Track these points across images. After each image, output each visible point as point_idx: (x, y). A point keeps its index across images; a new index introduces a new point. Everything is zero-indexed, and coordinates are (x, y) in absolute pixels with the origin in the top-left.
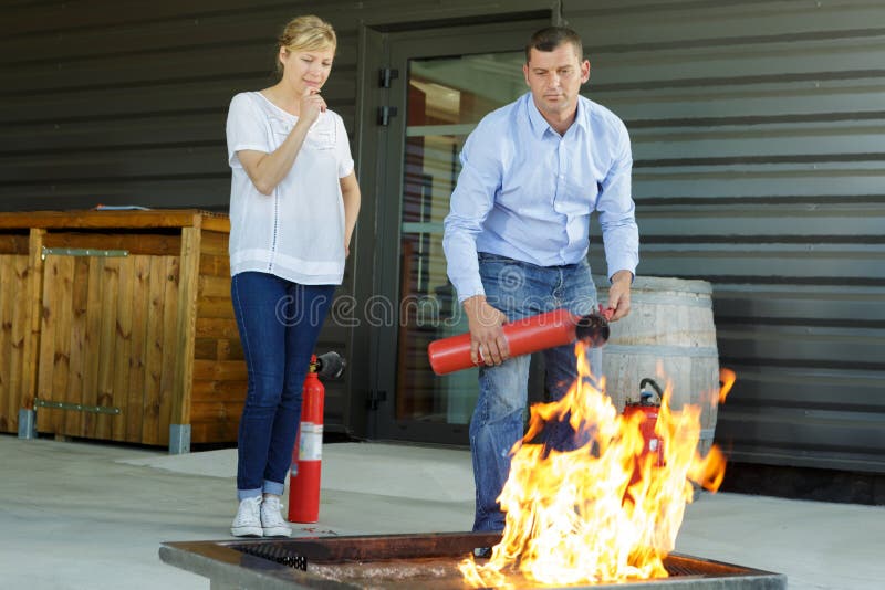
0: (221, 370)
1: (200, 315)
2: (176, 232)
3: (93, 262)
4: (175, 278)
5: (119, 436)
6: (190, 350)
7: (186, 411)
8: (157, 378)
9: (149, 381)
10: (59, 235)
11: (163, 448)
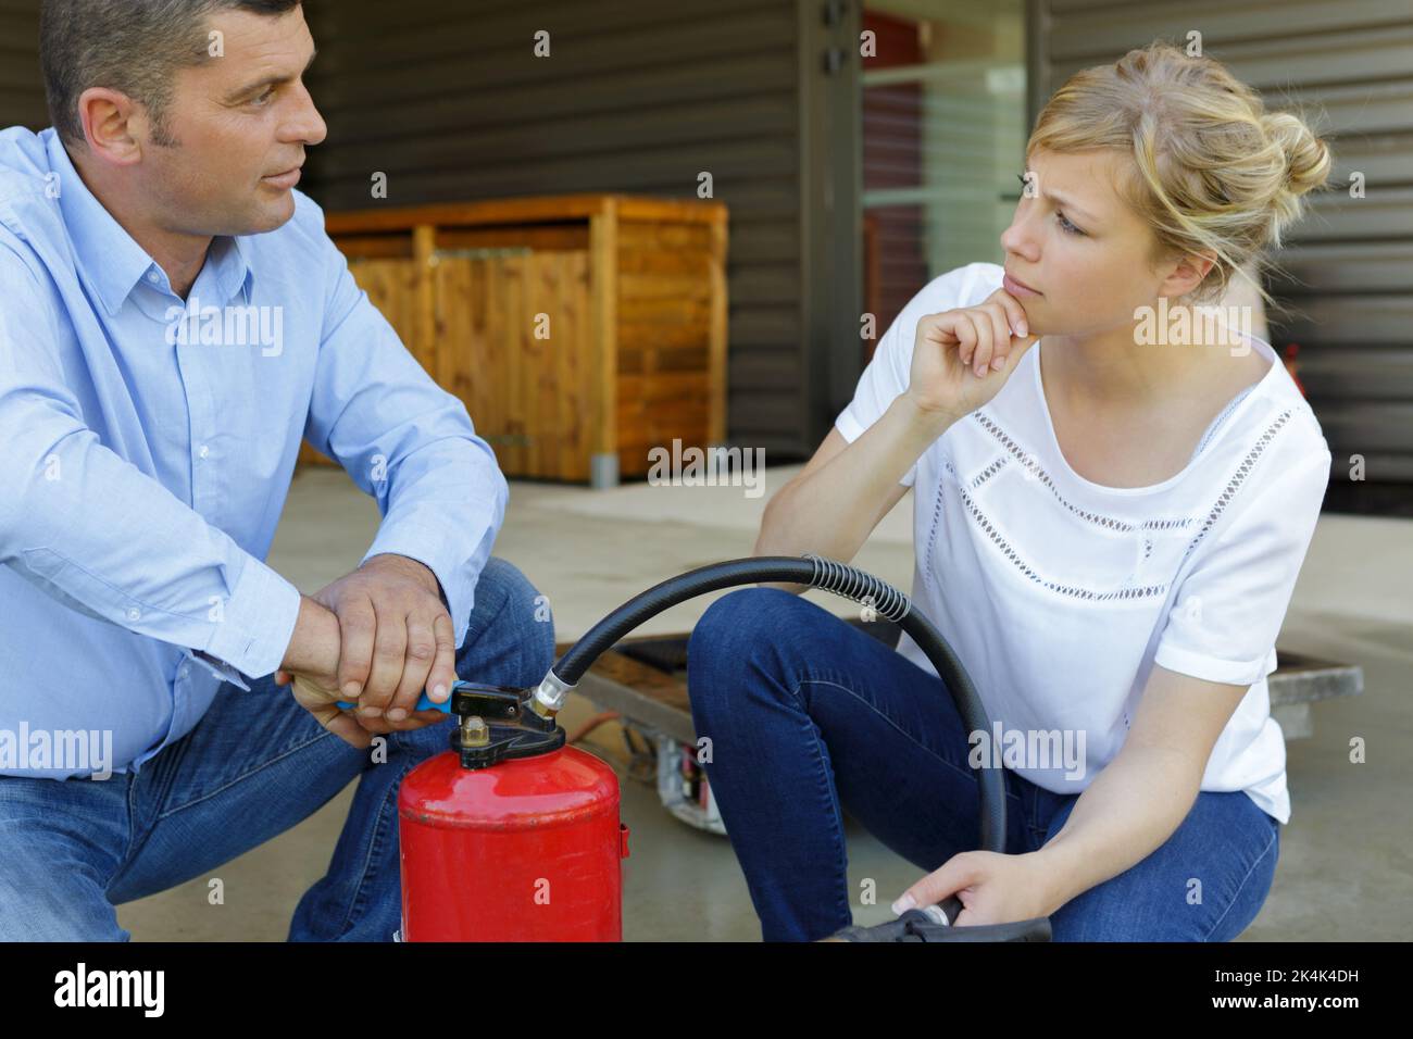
0: (650, 385)
1: (621, 321)
2: (583, 223)
3: (491, 266)
4: (587, 278)
5: (534, 470)
6: (609, 365)
7: (609, 437)
8: (573, 400)
9: (565, 406)
10: (451, 234)
11: (584, 482)
